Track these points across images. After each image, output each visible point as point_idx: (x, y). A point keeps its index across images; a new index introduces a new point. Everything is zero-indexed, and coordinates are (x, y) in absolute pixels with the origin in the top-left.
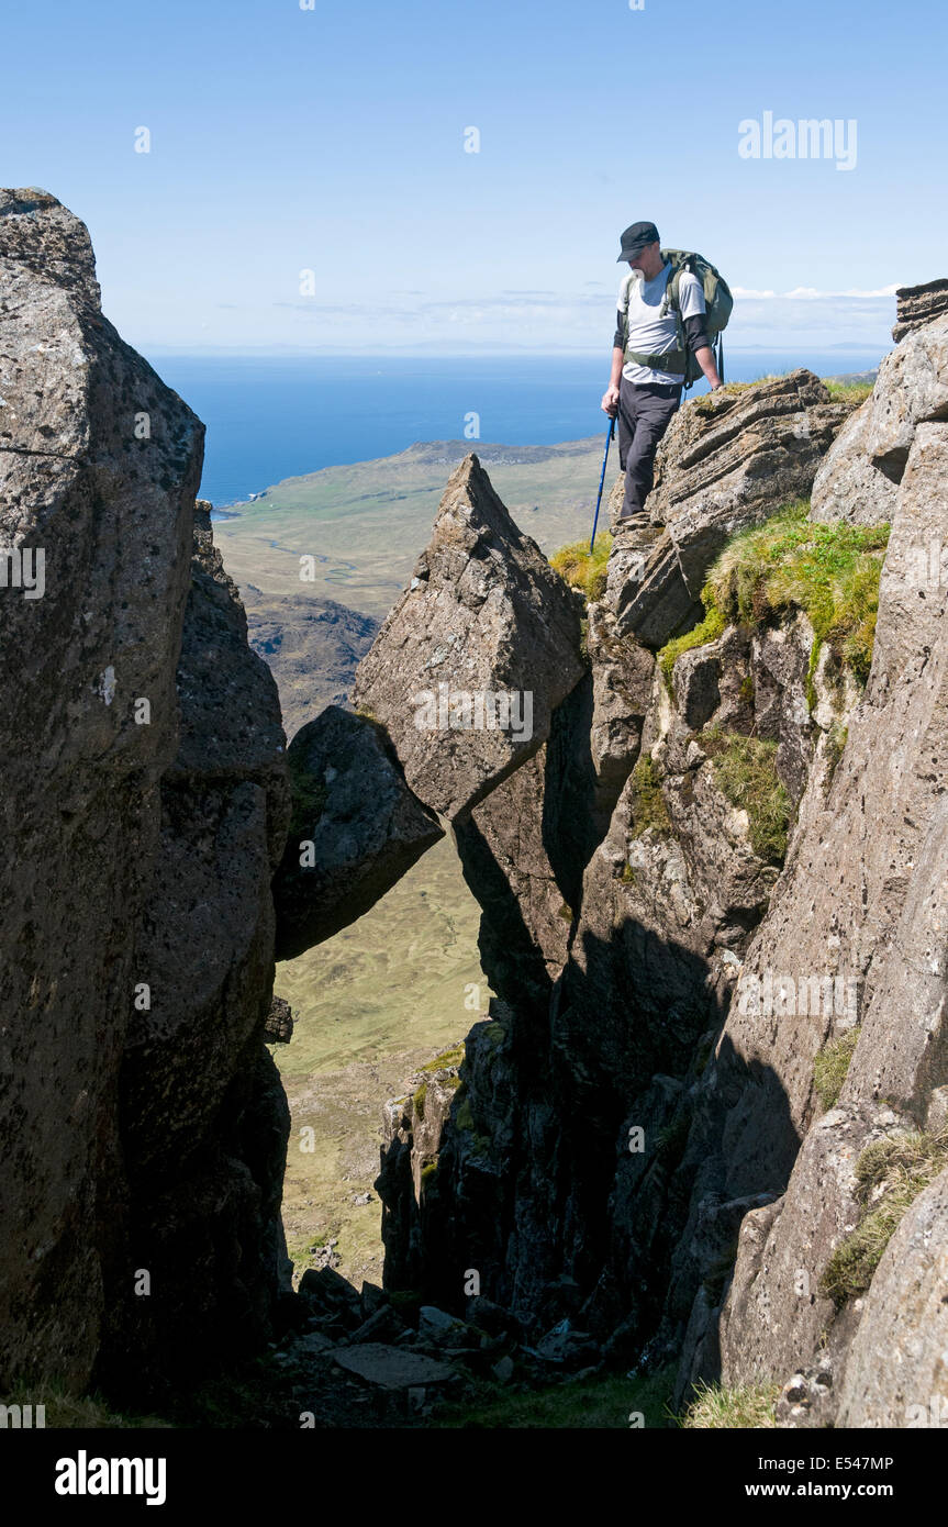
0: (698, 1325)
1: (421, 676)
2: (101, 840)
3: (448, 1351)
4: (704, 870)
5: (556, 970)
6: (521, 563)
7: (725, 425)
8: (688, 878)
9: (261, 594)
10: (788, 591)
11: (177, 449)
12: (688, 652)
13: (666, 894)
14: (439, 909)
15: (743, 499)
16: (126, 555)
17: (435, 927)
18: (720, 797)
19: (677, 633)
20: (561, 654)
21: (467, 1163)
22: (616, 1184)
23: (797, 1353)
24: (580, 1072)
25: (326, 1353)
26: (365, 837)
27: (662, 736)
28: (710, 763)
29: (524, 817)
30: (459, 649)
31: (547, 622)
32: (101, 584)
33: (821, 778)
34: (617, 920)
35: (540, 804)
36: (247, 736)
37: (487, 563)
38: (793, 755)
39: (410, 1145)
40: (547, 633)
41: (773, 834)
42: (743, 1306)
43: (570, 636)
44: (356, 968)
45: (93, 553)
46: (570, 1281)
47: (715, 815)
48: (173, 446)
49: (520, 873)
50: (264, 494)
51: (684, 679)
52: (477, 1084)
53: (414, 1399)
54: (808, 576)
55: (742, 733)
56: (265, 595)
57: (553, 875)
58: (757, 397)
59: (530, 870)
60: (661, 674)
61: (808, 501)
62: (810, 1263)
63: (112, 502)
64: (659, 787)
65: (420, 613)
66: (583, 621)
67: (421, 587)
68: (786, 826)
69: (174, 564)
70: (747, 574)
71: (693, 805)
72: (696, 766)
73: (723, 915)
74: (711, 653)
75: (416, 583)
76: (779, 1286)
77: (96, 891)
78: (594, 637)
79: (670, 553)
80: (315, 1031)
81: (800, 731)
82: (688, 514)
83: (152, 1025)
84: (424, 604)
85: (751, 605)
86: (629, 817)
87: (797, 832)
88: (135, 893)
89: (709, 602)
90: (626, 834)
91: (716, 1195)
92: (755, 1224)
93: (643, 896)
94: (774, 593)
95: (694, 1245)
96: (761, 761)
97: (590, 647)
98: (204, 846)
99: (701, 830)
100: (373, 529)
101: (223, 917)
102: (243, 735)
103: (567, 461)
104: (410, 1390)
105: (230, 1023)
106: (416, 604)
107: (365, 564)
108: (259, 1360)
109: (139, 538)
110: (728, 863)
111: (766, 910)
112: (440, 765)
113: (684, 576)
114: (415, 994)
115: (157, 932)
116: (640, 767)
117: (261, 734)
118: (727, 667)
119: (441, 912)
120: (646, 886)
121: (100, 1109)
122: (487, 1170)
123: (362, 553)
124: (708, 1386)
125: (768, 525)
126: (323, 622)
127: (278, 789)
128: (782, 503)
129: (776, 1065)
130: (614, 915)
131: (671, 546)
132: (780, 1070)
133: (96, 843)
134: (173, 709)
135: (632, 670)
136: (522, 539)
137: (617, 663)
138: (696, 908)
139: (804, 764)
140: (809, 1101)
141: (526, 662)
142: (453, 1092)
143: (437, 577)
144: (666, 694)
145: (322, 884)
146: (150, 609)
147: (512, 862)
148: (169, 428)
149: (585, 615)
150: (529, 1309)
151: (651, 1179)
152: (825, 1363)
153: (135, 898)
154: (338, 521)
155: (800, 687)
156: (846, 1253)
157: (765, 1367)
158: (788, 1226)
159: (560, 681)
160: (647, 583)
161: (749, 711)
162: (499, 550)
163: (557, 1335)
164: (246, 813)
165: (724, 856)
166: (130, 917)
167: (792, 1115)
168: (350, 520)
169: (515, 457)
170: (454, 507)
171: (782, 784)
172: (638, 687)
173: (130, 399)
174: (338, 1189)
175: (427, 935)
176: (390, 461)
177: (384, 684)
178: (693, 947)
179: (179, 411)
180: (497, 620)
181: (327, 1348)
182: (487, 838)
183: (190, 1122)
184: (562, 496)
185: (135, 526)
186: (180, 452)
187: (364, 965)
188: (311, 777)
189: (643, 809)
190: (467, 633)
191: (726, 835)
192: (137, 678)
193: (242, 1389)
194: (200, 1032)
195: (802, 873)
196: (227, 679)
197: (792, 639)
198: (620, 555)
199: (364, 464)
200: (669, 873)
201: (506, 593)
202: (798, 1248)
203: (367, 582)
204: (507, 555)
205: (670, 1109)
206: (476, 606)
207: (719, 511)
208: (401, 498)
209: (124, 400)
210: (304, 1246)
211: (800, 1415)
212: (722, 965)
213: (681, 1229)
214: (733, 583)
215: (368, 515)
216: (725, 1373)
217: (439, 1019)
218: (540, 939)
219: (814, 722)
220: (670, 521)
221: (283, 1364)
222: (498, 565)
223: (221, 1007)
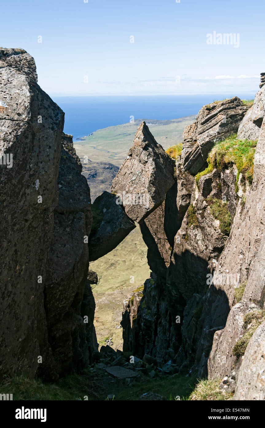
0: (203, 363)
1: (130, 183)
2: (37, 227)
3: (137, 369)
4: (207, 237)
5: (168, 264)
6: (157, 151)
7: (213, 113)
8: (203, 239)
9: (91, 162)
10: (230, 159)
11: (56, 119)
12: (203, 176)
13: (197, 243)
14: (140, 248)
15: (219, 133)
16: (42, 149)
17: (139, 253)
18: (212, 216)
19: (200, 171)
20: (169, 177)
21: (144, 317)
22: (183, 323)
23: (227, 371)
24: (174, 292)
25: (104, 368)
26: (114, 227)
27: (196, 199)
28: (209, 207)
29: (159, 222)
30: (140, 175)
31: (165, 168)
32: (35, 157)
33: (239, 211)
34: (184, 250)
35: (163, 219)
36: (80, 199)
37: (148, 152)
38: (232, 205)
39: (130, 312)
40: (164, 171)
41: (226, 226)
42: (214, 357)
43: (171, 172)
44: (118, 264)
45: (33, 148)
46: (171, 350)
47: (210, 221)
48: (55, 118)
49: (158, 238)
50: (92, 134)
51: (202, 183)
52: (147, 296)
53: (127, 381)
54: (236, 155)
55: (218, 199)
56: (92, 162)
57: (167, 238)
58: (223, 104)
59: (160, 236)
60: (196, 182)
61: (237, 134)
62: (231, 346)
63: (38, 134)
64: (195, 214)
65: (129, 165)
66: (175, 168)
67: (130, 158)
68: (230, 224)
69: (55, 151)
70: (219, 154)
71: (204, 219)
72: (205, 208)
73: (212, 249)
74: (209, 176)
75: (128, 157)
76: (223, 352)
77: (36, 241)
78: (178, 172)
79: (198, 149)
80: (106, 281)
81: (234, 198)
82: (203, 137)
83: (54, 278)
84: (131, 163)
85: (220, 163)
86: (187, 222)
87: (233, 226)
88: (47, 242)
89: (209, 162)
90: (186, 227)
91: (209, 327)
92: (217, 335)
93: (191, 244)
94: (227, 159)
95: (202, 340)
96: (223, 206)
97: (176, 175)
98: (68, 230)
99: (206, 226)
100: (122, 143)
101: (73, 249)
102: (79, 199)
103: (175, 124)
104: (126, 379)
105: (75, 278)
106: (128, 163)
107: (119, 153)
108: (85, 370)
109: (45, 144)
110: (214, 235)
111: (224, 248)
112: (135, 208)
113: (202, 155)
114: (133, 271)
115: (55, 253)
116: (190, 208)
117: (84, 199)
118: (214, 180)
119: (140, 249)
120: (191, 241)
121: (38, 301)
122: (150, 319)
123: (119, 150)
124: (201, 379)
125: (225, 140)
126: (108, 169)
127: (89, 214)
128: (230, 134)
129: (225, 291)
130: (183, 249)
131: (198, 147)
132: (226, 292)
133: (35, 228)
134: (56, 191)
135: (188, 181)
136: (158, 145)
137: (184, 179)
138: (205, 247)
139: (235, 207)
140: (234, 301)
141: (159, 179)
142: (141, 298)
143: (134, 156)
144: (197, 188)
145: (102, 240)
146: (48, 163)
147: (156, 235)
148: (54, 113)
149: (175, 166)
150: (161, 358)
151: (192, 322)
152: (234, 373)
153: (47, 243)
154: (112, 141)
155: (234, 185)
156: (240, 343)
157: (219, 374)
158: (225, 336)
159: (168, 184)
160: (192, 157)
161: (220, 192)
162: (151, 148)
163: (168, 365)
164: (80, 220)
165: (213, 233)
166: (46, 249)
167: (229, 305)
168: (115, 141)
169: (161, 123)
170: (139, 136)
171: (229, 213)
172: (190, 186)
173: (43, 105)
174: (112, 324)
175: (136, 255)
176: (127, 125)
177: (119, 185)
178: (204, 258)
179: (57, 109)
180: (150, 167)
181: (104, 367)
182: (149, 228)
183: (64, 305)
184: (174, 134)
185: (44, 141)
186: (57, 120)
187: (120, 263)
188: (100, 211)
189: (190, 220)
190: (142, 171)
191: (213, 227)
192: (45, 183)
193: (80, 378)
194: (66, 281)
195: (233, 237)
196: (75, 184)
197: (232, 172)
198: (185, 149)
199: (119, 125)
200: (198, 238)
201: (153, 160)
202: (228, 342)
203: (120, 158)
204: (153, 149)
205: (198, 303)
206: (145, 164)
207: (212, 137)
208: (129, 135)
209: (41, 106)
210: (103, 340)
211: (226, 388)
212: (212, 263)
213: (200, 336)
214: (216, 157)
215: (120, 140)
216: (209, 376)
217: (140, 278)
218: (164, 256)
219: (238, 195)
220: (198, 139)
221: (92, 371)
222: (151, 152)
223: (73, 273)
